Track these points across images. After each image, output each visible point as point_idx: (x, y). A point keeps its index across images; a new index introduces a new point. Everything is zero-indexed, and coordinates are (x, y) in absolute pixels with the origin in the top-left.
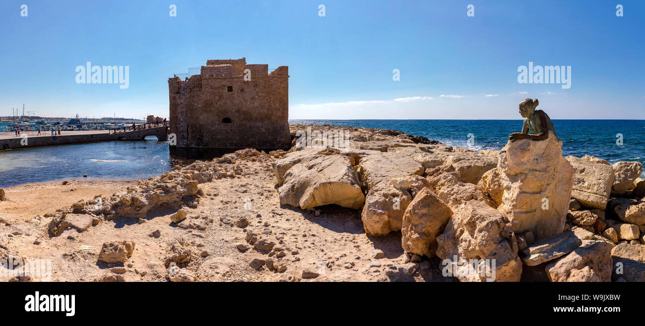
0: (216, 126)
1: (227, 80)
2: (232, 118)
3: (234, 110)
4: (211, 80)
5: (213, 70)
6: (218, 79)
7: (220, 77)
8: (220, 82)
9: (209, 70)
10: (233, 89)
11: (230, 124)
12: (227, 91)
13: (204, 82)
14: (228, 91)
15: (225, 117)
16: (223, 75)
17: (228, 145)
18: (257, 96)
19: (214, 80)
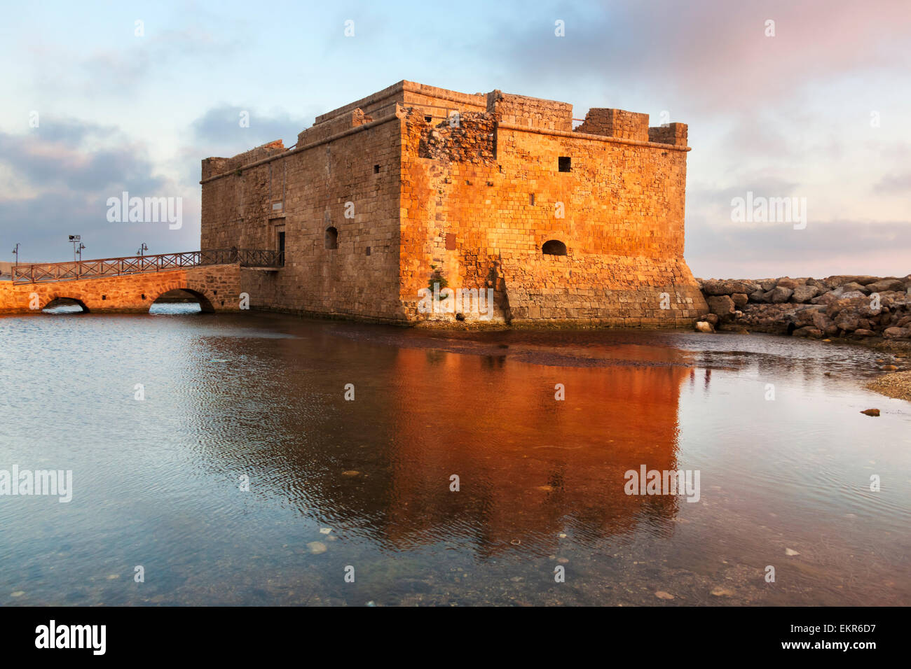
0: (533, 263)
1: (559, 138)
2: (567, 244)
3: (572, 223)
4: (521, 133)
5: (526, 108)
6: (539, 133)
7: (545, 130)
8: (542, 142)
9: (515, 106)
10: (572, 165)
11: (564, 257)
12: (558, 170)
13: (502, 137)
14: (560, 171)
15: (551, 239)
16: (551, 125)
17: (574, 313)
18: (623, 190)
19: (527, 134)
